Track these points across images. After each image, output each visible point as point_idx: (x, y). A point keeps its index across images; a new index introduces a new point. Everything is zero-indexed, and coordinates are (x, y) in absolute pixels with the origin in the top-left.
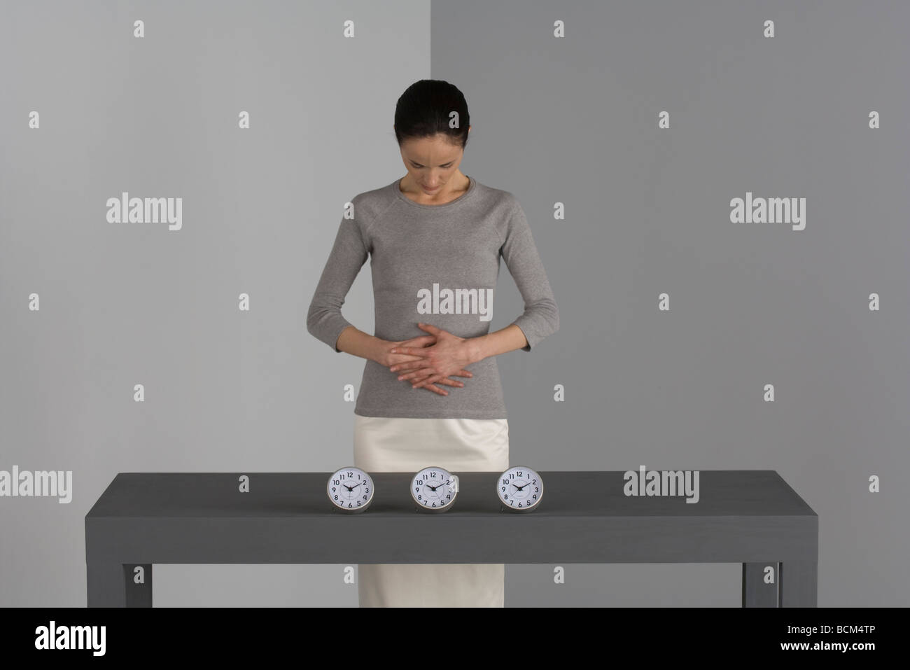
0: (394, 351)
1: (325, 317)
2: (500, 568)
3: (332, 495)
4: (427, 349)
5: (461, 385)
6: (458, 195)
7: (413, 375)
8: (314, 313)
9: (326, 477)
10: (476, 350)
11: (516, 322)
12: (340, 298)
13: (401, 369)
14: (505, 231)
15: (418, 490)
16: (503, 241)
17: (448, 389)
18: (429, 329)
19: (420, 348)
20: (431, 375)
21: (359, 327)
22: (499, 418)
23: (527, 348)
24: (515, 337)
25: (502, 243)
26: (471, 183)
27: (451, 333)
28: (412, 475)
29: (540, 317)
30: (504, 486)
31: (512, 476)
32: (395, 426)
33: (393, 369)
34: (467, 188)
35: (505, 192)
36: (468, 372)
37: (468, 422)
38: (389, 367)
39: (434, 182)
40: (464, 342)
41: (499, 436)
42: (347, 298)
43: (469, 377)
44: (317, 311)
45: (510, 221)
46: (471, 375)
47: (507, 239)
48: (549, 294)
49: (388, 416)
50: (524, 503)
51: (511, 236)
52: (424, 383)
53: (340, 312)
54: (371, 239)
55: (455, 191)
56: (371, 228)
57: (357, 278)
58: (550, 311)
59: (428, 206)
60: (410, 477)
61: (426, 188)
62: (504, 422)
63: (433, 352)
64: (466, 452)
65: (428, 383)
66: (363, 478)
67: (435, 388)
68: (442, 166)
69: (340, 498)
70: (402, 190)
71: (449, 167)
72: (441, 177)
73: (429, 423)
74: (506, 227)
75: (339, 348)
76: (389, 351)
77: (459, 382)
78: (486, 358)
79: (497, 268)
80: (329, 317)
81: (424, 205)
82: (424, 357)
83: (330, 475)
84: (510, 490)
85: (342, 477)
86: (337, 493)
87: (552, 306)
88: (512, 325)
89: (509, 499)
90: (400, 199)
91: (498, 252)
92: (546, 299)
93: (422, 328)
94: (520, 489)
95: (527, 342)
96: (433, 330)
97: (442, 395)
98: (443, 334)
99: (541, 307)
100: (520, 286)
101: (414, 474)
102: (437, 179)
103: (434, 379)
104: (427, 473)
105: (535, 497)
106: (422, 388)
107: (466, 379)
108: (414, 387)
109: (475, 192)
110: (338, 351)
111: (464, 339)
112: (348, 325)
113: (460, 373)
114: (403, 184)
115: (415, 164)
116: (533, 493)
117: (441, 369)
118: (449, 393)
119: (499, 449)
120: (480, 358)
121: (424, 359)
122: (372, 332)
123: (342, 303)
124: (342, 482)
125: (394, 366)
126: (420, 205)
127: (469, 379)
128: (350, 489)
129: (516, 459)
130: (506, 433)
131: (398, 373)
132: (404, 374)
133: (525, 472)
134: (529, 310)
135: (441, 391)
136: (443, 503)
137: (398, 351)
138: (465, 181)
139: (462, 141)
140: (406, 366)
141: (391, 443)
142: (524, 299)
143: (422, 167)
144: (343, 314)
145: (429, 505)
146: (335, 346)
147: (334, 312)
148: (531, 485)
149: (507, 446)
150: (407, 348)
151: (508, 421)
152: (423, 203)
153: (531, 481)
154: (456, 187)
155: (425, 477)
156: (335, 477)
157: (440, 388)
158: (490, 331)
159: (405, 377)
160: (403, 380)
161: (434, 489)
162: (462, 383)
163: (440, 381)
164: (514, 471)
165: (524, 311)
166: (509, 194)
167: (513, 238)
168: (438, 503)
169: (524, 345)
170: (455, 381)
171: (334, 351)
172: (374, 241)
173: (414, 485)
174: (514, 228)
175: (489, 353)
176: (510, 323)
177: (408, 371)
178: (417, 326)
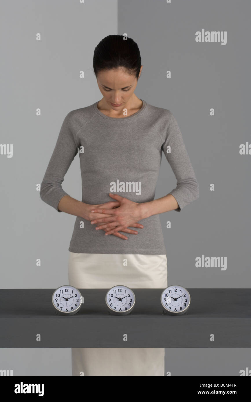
0: (93, 211)
1: (51, 190)
2: (162, 350)
3: (55, 303)
4: (114, 210)
5: (136, 233)
6: (135, 112)
7: (105, 226)
8: (44, 187)
9: (51, 292)
10: (146, 210)
11: (171, 193)
12: (60, 177)
13: (98, 223)
14: (165, 133)
15: (110, 300)
16: (164, 141)
17: (128, 235)
18: (116, 197)
19: (110, 209)
20: (117, 227)
21: (72, 196)
22: (160, 254)
23: (179, 209)
24: (171, 203)
25: (163, 143)
26: (144, 104)
27: (129, 200)
28: (106, 291)
29: (187, 190)
30: (165, 298)
31: (170, 291)
32: (95, 259)
33: (92, 223)
34: (141, 107)
35: (165, 110)
36: (141, 225)
37: (140, 256)
38: (91, 221)
39: (118, 100)
40: (138, 205)
41: (161, 265)
42: (64, 178)
43: (141, 228)
44: (46, 186)
45: (168, 128)
46: (142, 227)
47: (166, 139)
48: (193, 175)
49: (90, 252)
50: (178, 309)
51: (169, 138)
52: (112, 232)
53: (61, 187)
54: (80, 140)
55: (133, 109)
56: (79, 133)
57: (71, 165)
58: (193, 186)
59: (115, 119)
60: (104, 292)
61: (113, 105)
62: (164, 256)
63: (118, 212)
64: (139, 275)
65: (115, 232)
66: (75, 292)
67: (120, 235)
68: (123, 89)
69: (60, 306)
70: (99, 108)
71: (128, 90)
72: (122, 98)
73: (116, 257)
74: (165, 132)
75: (60, 210)
76: (90, 211)
77: (135, 231)
78: (152, 216)
79: (159, 158)
80: (53, 190)
81: (112, 118)
82: (113, 215)
83: (53, 291)
84: (169, 300)
85: (62, 292)
86: (58, 302)
87: (195, 183)
88: (169, 195)
89: (169, 306)
90: (98, 114)
91: (160, 148)
92: (190, 178)
93: (111, 196)
94: (175, 300)
95: (179, 206)
96: (118, 198)
97: (124, 239)
98: (124, 200)
99: (187, 183)
100: (174, 170)
101: (108, 290)
102: (120, 99)
103: (119, 229)
104: (116, 289)
105: (185, 305)
106: (112, 234)
107: (140, 229)
108: (106, 234)
109: (145, 109)
110: (59, 211)
111: (138, 204)
112: (65, 194)
113: (135, 225)
114: (100, 105)
115: (106, 88)
116: (184, 302)
117: (123, 222)
118: (128, 238)
119: (161, 274)
120: (148, 216)
121: (112, 216)
122: (80, 199)
123: (62, 181)
124: (61, 295)
125: (93, 220)
126: (111, 118)
127: (141, 229)
128: (67, 300)
129: (172, 281)
130: (165, 264)
131: (96, 225)
132: (100, 226)
133: (179, 289)
134: (180, 185)
135: (124, 237)
136: (126, 309)
137: (96, 211)
138: (140, 103)
139: (135, 73)
140: (101, 221)
141: (91, 270)
142: (177, 178)
143: (110, 90)
144: (63, 188)
145: (117, 310)
146: (57, 208)
147: (56, 186)
148: (183, 297)
149: (166, 272)
150: (101, 209)
151: (167, 256)
152: (112, 116)
153: (182, 294)
154: (133, 106)
155: (115, 292)
156: (57, 292)
157: (123, 235)
158: (155, 199)
159: (100, 228)
160: (99, 230)
161: (120, 300)
162: (136, 231)
163: (123, 230)
164: (171, 288)
165: (176, 186)
166: (168, 111)
167: (170, 139)
168: (123, 308)
169: (176, 207)
170: (132, 230)
171: (57, 211)
172: (81, 141)
173: (108, 297)
174: (171, 133)
175: (153, 213)
176: (168, 193)
177: (102, 224)
178: (108, 195)
